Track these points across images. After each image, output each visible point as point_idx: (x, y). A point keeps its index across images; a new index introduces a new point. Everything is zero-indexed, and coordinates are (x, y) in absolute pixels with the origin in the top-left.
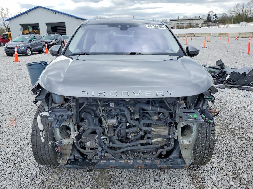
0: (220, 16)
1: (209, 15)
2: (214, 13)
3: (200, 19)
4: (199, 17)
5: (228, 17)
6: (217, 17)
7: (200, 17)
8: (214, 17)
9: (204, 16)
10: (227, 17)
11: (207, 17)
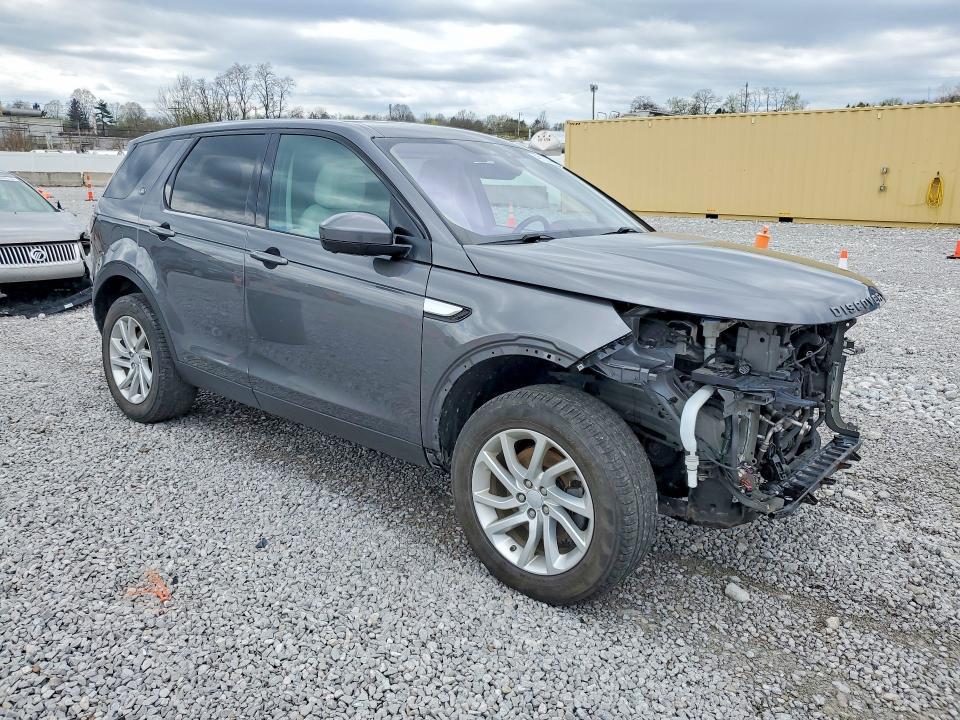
0: (120, 112)
1: (75, 104)
2: (93, 97)
3: (43, 114)
4: (36, 106)
5: (149, 119)
6: (108, 113)
7: (42, 108)
8: (101, 116)
9: (55, 103)
10: (145, 118)
11: (71, 112)
